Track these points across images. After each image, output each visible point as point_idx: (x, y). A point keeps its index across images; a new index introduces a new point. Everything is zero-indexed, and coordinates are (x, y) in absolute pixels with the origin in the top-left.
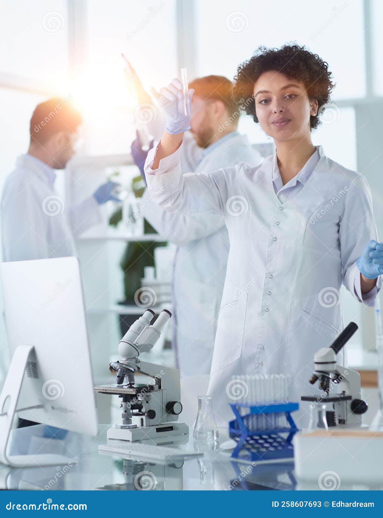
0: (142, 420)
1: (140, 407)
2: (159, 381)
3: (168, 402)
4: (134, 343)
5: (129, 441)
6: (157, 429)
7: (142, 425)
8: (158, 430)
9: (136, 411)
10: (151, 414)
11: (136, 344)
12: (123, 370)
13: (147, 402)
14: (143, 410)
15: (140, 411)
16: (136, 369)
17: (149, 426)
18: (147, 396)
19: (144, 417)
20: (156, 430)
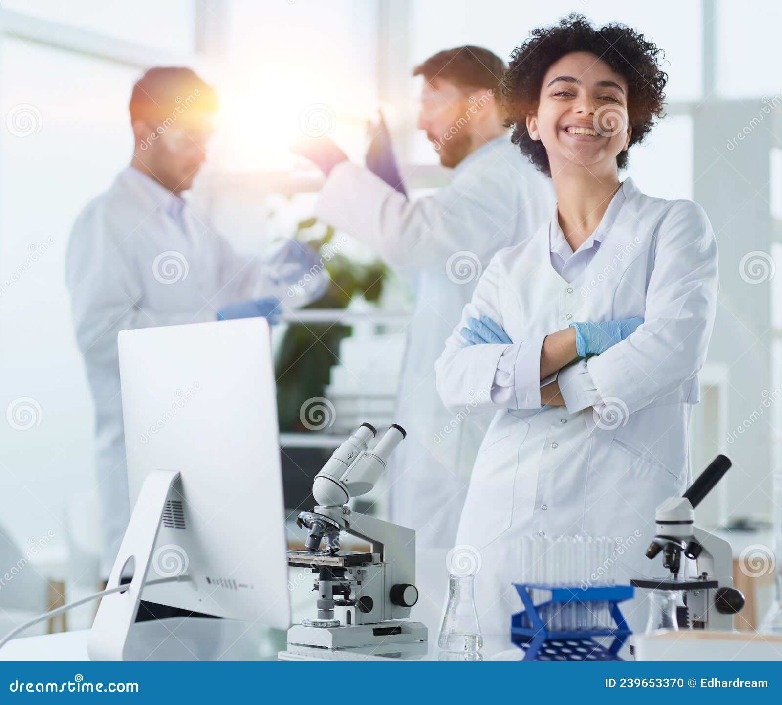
0: (349, 613)
1: (346, 591)
2: (379, 547)
3: (393, 585)
4: (341, 479)
5: (327, 648)
6: (374, 630)
7: (349, 622)
8: (378, 632)
9: (339, 597)
10: (366, 604)
11: (345, 482)
12: (321, 525)
13: (359, 583)
14: (352, 597)
15: (347, 597)
16: (343, 525)
17: (361, 625)
18: (359, 573)
19: (352, 609)
20: (373, 632)
